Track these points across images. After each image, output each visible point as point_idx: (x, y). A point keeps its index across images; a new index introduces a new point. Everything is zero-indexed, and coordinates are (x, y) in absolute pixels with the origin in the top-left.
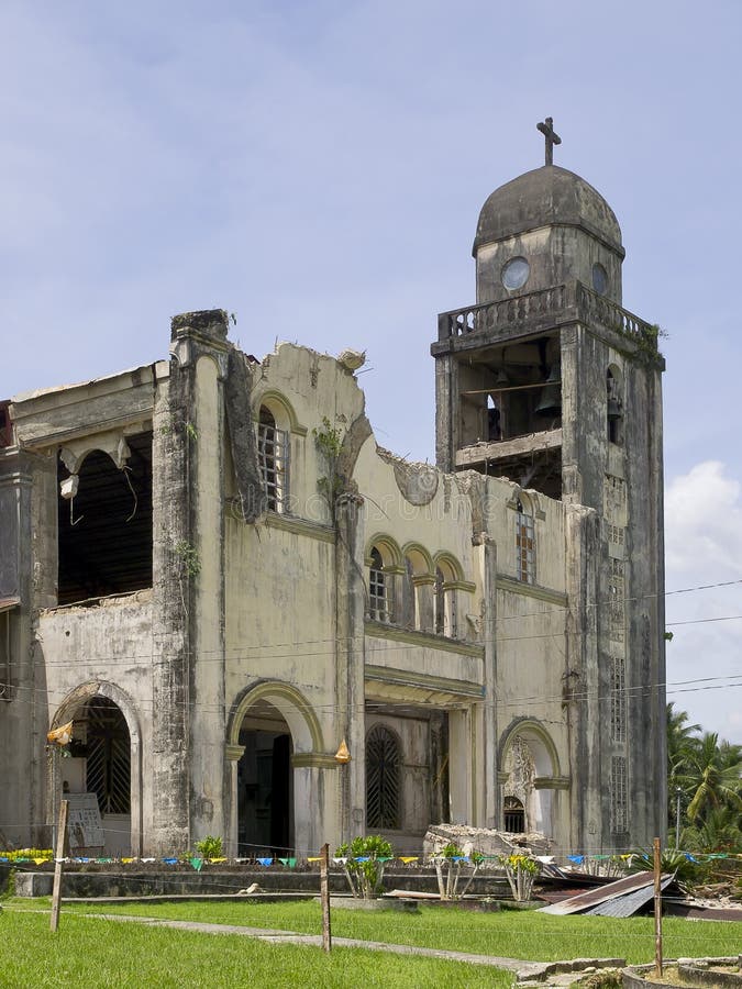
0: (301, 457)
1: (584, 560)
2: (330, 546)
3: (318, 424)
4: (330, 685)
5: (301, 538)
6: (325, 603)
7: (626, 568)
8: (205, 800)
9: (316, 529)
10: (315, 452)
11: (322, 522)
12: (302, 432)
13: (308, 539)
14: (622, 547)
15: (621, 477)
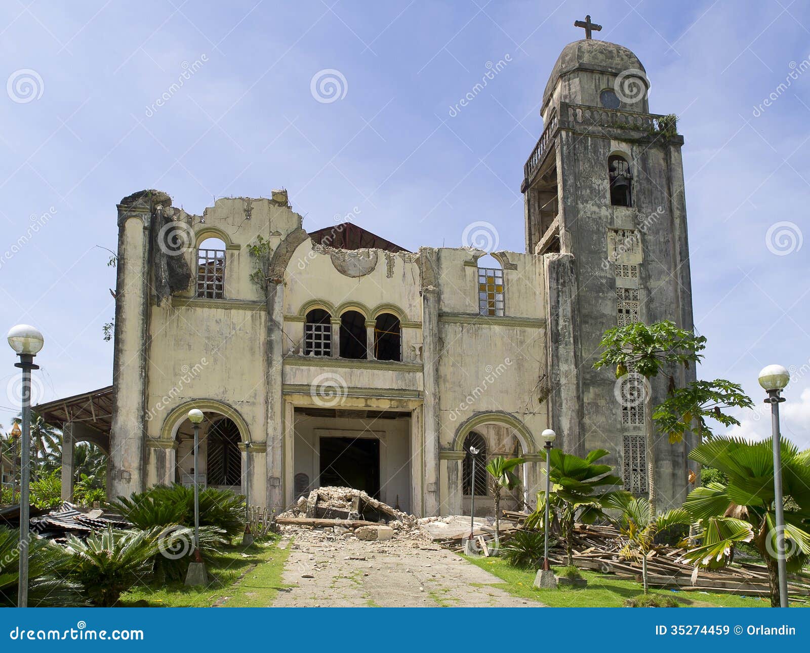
0: (236, 263)
1: (555, 292)
2: (263, 313)
3: (253, 240)
4: (261, 399)
5: (233, 311)
6: (257, 350)
7: (642, 295)
8: (124, 471)
9: (248, 304)
10: (249, 258)
11: (255, 299)
12: (238, 247)
13: (241, 312)
14: (637, 280)
15: (632, 228)
